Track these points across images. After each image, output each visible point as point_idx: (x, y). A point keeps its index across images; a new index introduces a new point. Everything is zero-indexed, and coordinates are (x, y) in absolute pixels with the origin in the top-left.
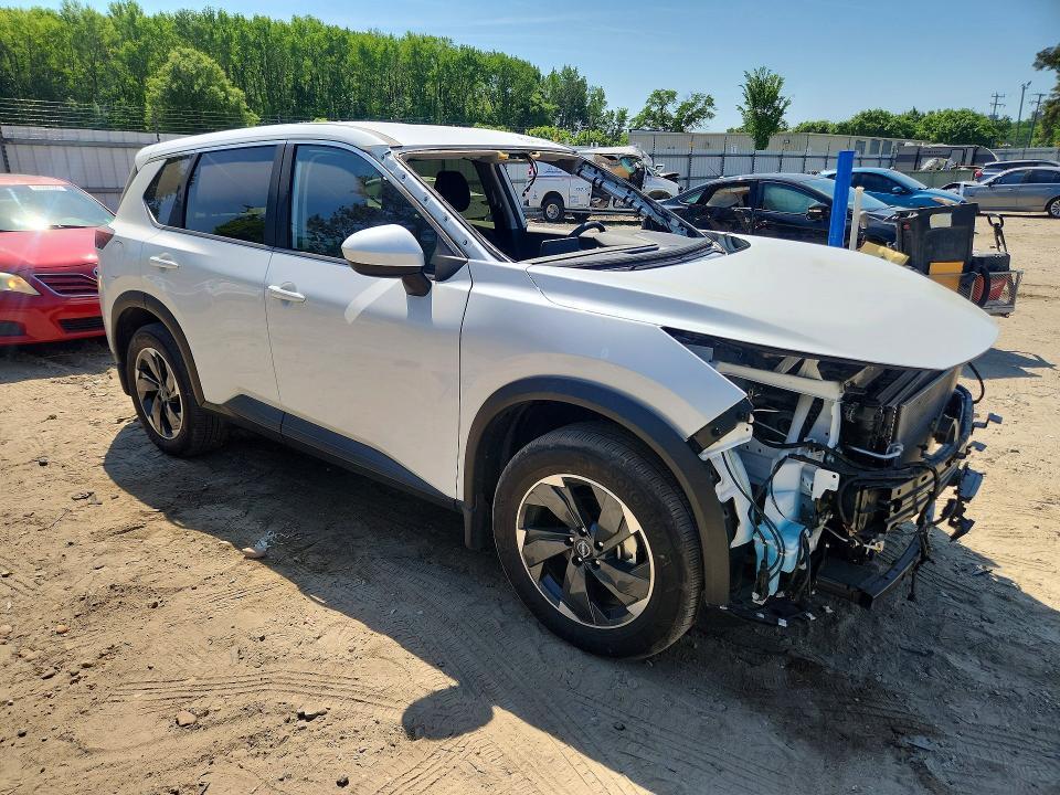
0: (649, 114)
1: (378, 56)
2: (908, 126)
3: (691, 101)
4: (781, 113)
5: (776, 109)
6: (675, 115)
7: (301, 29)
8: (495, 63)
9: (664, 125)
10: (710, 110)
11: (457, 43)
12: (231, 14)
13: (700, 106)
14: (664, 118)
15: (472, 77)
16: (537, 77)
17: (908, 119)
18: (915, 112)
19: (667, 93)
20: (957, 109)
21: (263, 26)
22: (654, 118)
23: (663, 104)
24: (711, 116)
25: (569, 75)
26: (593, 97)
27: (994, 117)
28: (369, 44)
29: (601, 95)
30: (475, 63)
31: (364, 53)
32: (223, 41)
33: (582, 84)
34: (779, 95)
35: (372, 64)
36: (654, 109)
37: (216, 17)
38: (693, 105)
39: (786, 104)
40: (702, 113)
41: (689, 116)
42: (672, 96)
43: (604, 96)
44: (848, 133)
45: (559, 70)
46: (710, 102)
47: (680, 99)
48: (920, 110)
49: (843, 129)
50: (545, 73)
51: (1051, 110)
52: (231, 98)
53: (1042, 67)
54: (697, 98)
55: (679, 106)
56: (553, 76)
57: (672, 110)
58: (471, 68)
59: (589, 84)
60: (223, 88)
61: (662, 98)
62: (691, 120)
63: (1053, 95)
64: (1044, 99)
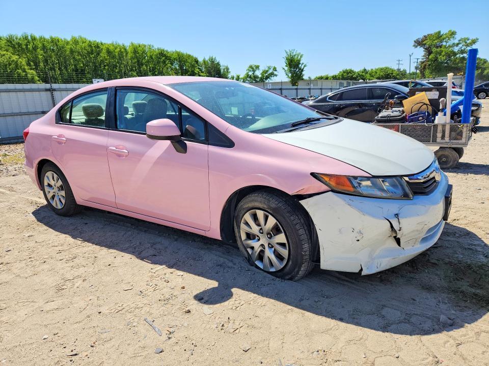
0: (248, 76)
1: (117, 54)
2: (363, 76)
3: (267, 69)
4: (302, 70)
5: (300, 69)
6: (260, 76)
7: (76, 42)
8: (175, 56)
9: (255, 80)
10: (275, 73)
11: (156, 47)
12: (37, 36)
13: (270, 71)
14: (255, 77)
15: (164, 62)
16: (197, 62)
17: (362, 72)
18: (365, 70)
19: (255, 66)
20: (384, 67)
21: (54, 41)
22: (250, 77)
23: (254, 71)
24: (276, 75)
25: (212, 61)
26: (224, 69)
27: (399, 70)
28: (111, 48)
29: (228, 69)
30: (165, 56)
31: (109, 52)
32: (33, 48)
33: (218, 64)
34: (301, 62)
35: (114, 57)
36: (250, 73)
37: (29, 38)
38: (267, 71)
39: (305, 66)
40: (272, 74)
41: (266, 76)
42: (258, 67)
43: (229, 69)
44: (337, 79)
45: (207, 59)
46: (275, 69)
47: (262, 68)
48: (367, 69)
49: (334, 78)
50: (200, 60)
51: (423, 65)
52: (29, 75)
53: (417, 47)
54: (269, 68)
55: (261, 71)
56: (204, 61)
57: (258, 73)
58: (163, 58)
59: (221, 64)
60: (24, 71)
61: (253, 68)
62: (267, 78)
63: (423, 59)
64: (419, 61)
